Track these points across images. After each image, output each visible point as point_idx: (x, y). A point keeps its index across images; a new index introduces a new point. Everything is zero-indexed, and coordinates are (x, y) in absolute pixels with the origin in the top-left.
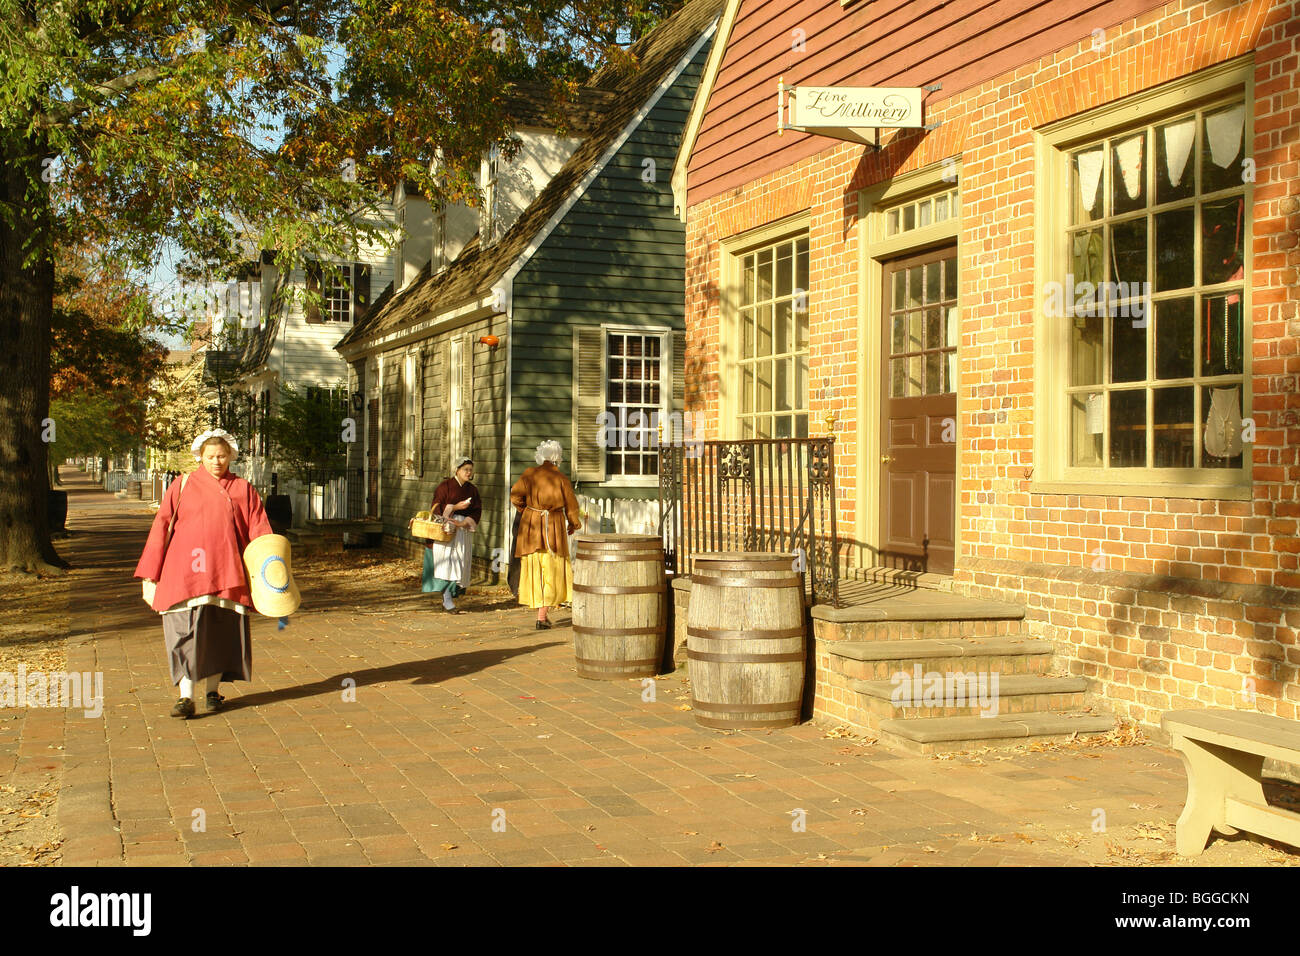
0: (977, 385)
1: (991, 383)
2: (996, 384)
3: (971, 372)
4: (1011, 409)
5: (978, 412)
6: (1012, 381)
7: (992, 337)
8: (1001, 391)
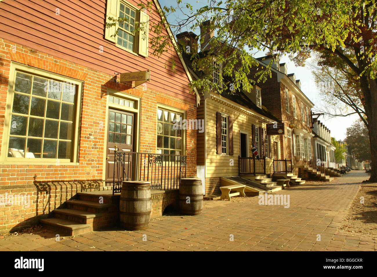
0: (144, 145)
1: (148, 145)
2: (149, 145)
3: (143, 142)
4: (152, 150)
5: (144, 150)
6: (152, 145)
7: (148, 136)
8: (150, 146)
